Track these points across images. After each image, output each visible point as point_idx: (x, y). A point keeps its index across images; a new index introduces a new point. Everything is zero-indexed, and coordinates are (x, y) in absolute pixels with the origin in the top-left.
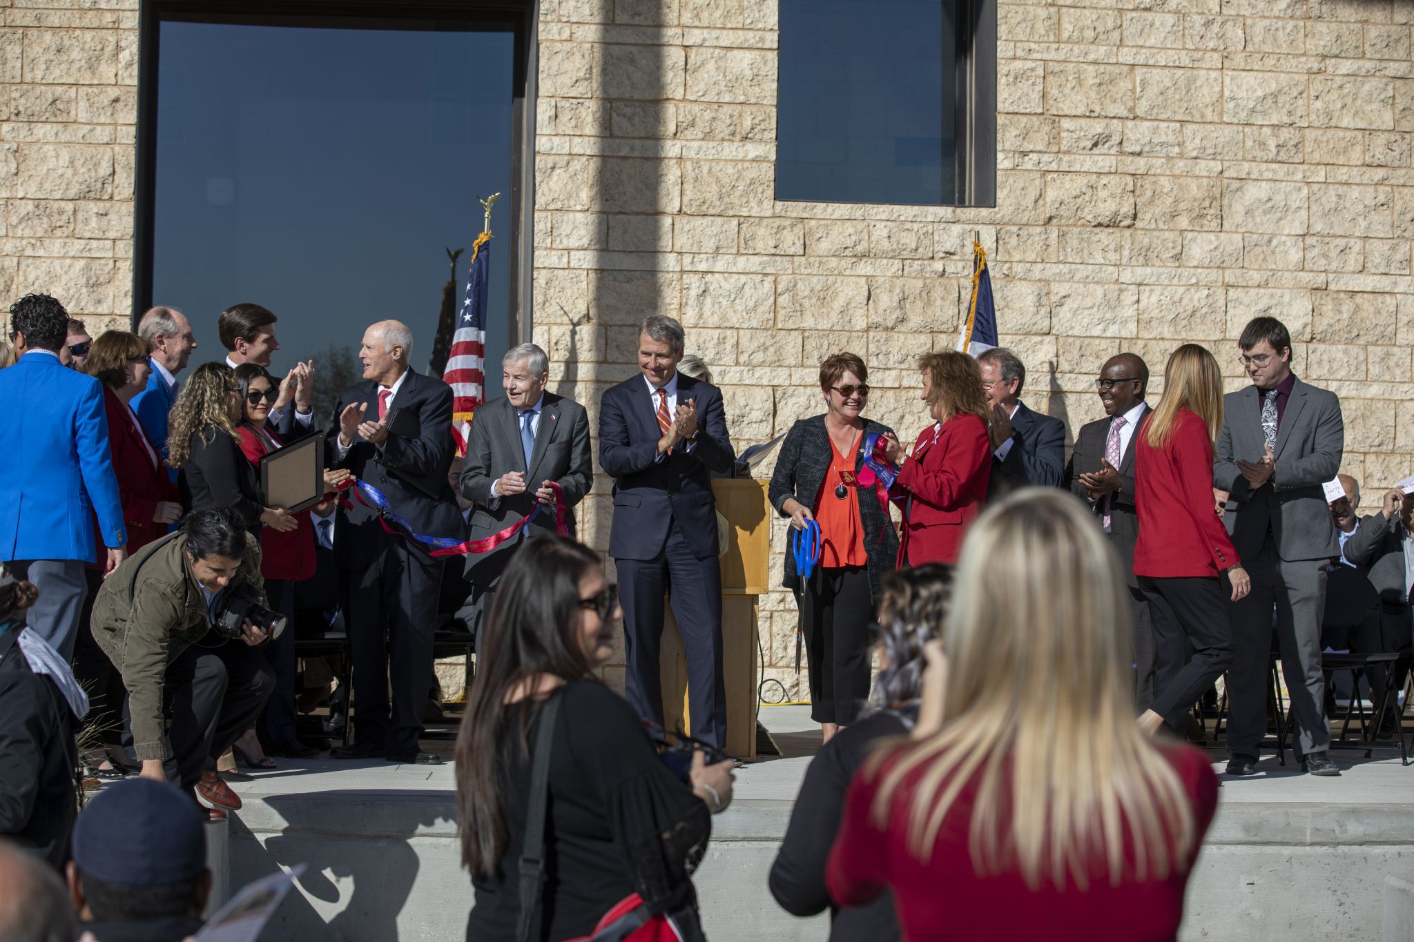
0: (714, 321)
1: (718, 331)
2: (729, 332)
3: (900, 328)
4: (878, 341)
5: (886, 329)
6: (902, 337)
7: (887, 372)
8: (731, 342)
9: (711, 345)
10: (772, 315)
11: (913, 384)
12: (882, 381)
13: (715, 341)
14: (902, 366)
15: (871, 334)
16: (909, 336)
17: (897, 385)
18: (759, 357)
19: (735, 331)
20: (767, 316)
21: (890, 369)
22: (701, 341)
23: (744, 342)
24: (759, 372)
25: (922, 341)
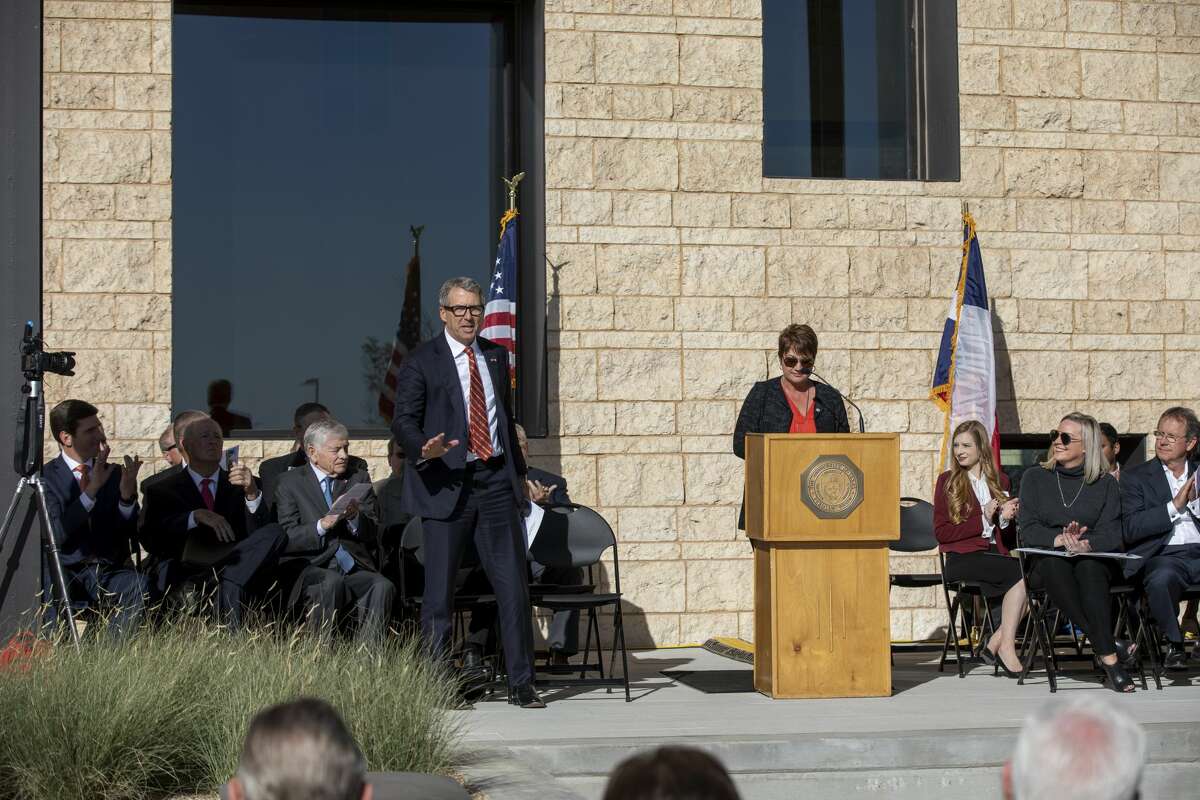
0: (711, 290)
1: (715, 299)
2: (725, 300)
3: (878, 294)
4: (859, 307)
5: (866, 295)
6: (880, 302)
7: (868, 335)
8: (727, 308)
9: (709, 312)
10: (763, 283)
11: (891, 346)
12: (864, 343)
13: (713, 309)
14: (881, 329)
15: (853, 300)
16: (887, 301)
17: (877, 347)
18: (752, 324)
19: (731, 299)
20: (759, 284)
21: (869, 332)
22: (700, 310)
23: (739, 310)
24: (753, 337)
25: (898, 306)
